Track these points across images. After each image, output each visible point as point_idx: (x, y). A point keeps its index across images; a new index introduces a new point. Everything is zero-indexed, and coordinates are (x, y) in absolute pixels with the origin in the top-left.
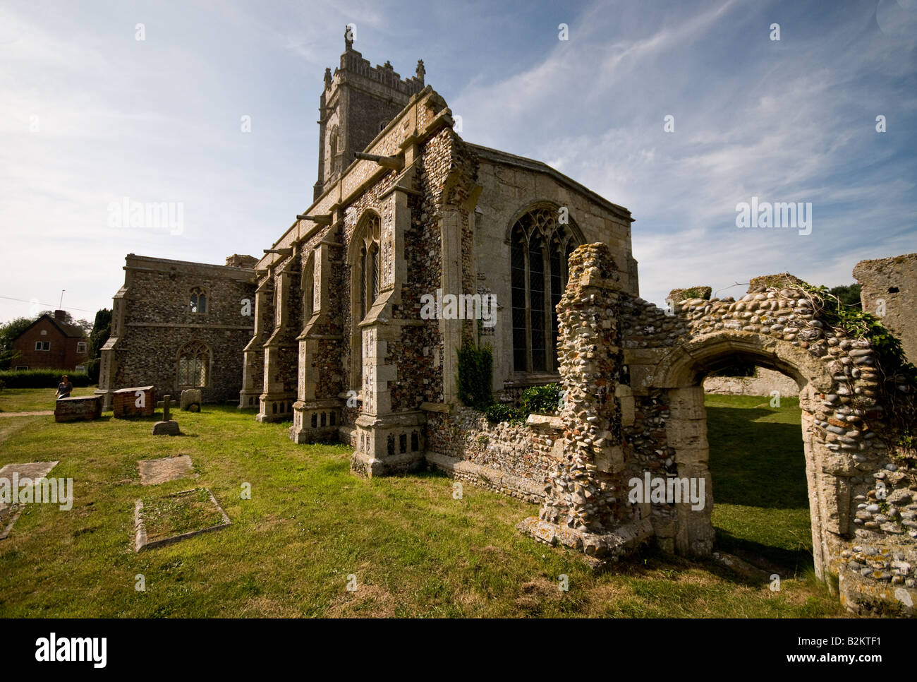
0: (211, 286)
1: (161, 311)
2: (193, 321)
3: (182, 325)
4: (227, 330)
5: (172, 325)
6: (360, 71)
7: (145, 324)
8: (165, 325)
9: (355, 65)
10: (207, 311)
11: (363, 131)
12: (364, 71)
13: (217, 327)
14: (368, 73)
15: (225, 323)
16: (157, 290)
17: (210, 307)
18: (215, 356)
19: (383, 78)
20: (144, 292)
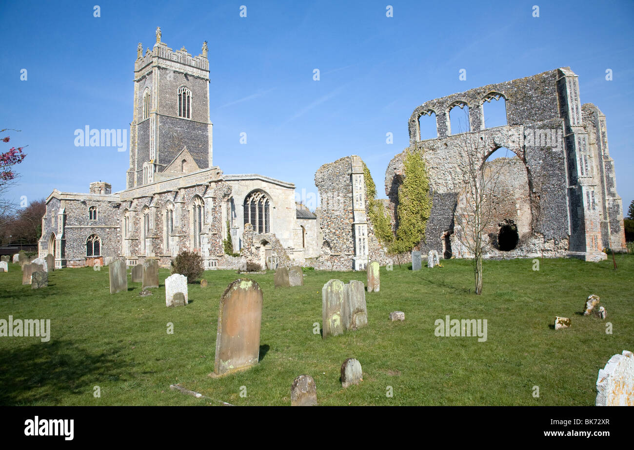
0: (99, 206)
1: (77, 220)
2: (92, 224)
3: (87, 227)
4: (107, 228)
5: (83, 227)
6: (166, 56)
7: (71, 227)
8: (80, 227)
9: (163, 53)
10: (97, 218)
11: (167, 95)
12: (168, 56)
13: (103, 227)
14: (171, 56)
15: (106, 225)
16: (76, 209)
17: (99, 217)
18: (102, 242)
19: (180, 59)
20: (70, 210)
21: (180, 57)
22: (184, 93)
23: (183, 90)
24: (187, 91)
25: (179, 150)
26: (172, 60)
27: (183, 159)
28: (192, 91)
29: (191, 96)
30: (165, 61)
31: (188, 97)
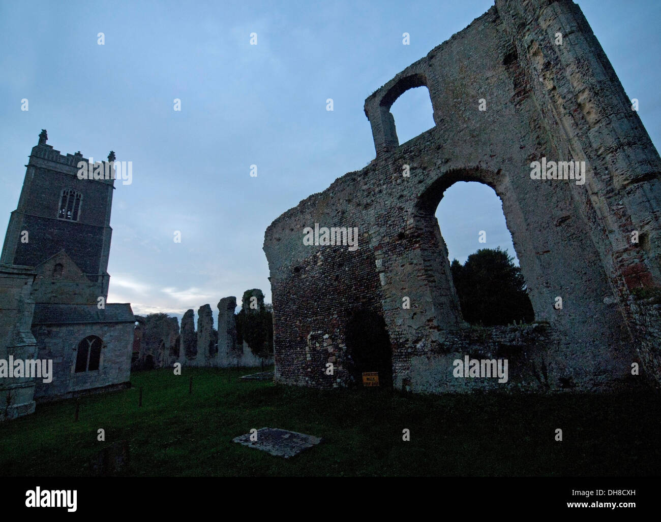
21: (70, 161)
22: (72, 196)
23: (71, 192)
24: (76, 193)
25: (51, 254)
26: (58, 161)
27: (57, 263)
28: (83, 194)
29: (81, 198)
30: (46, 162)
31: (78, 200)
